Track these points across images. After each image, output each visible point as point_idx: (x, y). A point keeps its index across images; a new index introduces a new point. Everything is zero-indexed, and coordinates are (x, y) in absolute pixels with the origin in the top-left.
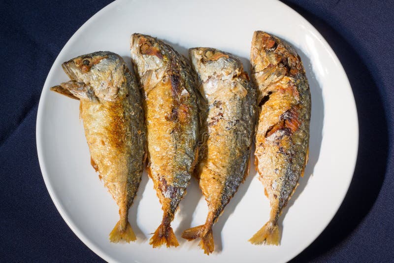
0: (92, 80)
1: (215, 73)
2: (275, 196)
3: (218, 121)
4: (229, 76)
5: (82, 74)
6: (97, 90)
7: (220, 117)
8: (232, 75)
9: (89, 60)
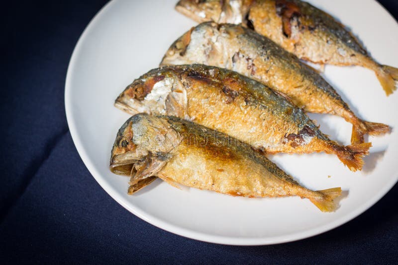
0: (147, 147)
1: (204, 45)
2: (353, 55)
3: (253, 65)
4: (215, 33)
5: (135, 152)
6: (160, 148)
7: (250, 61)
8: (216, 30)
9: (124, 139)
